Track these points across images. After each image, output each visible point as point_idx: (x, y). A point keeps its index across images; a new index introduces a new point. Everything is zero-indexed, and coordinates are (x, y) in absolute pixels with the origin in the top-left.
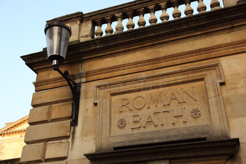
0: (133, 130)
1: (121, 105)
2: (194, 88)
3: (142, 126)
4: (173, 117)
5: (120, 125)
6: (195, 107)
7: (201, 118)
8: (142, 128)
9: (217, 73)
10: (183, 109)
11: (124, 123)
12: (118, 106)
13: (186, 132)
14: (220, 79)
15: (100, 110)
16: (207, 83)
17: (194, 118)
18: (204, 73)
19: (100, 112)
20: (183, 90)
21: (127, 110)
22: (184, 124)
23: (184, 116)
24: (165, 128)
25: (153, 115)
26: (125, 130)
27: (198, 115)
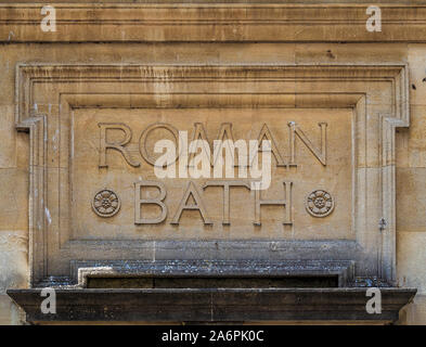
0: (140, 228)
1: (104, 145)
2: (324, 126)
3: (169, 221)
4: (258, 205)
5: (102, 210)
6: (322, 185)
7: (332, 218)
8: (168, 227)
9: (394, 94)
10: (288, 186)
11: (114, 204)
12: (93, 146)
13: (289, 254)
14: (398, 114)
15: (38, 155)
16: (362, 117)
17: (316, 216)
18: (360, 86)
19: (38, 159)
20: (294, 128)
21: (125, 164)
22: (285, 229)
23: (288, 206)
24: (233, 233)
25: (201, 192)
26: (114, 226)
27: (324, 210)
